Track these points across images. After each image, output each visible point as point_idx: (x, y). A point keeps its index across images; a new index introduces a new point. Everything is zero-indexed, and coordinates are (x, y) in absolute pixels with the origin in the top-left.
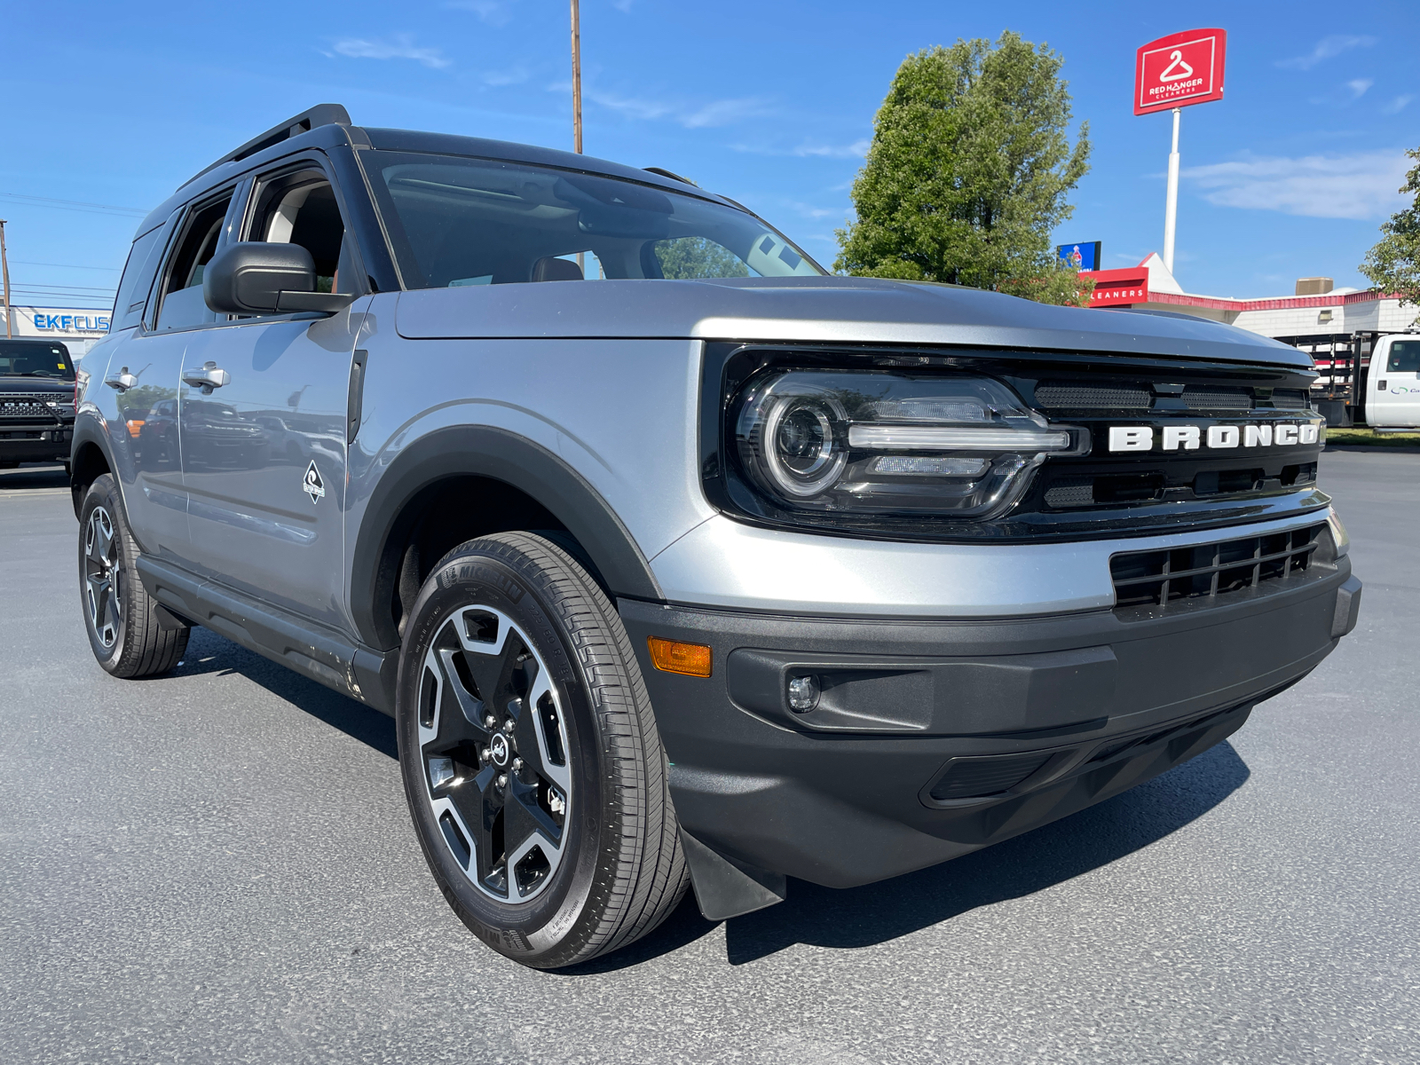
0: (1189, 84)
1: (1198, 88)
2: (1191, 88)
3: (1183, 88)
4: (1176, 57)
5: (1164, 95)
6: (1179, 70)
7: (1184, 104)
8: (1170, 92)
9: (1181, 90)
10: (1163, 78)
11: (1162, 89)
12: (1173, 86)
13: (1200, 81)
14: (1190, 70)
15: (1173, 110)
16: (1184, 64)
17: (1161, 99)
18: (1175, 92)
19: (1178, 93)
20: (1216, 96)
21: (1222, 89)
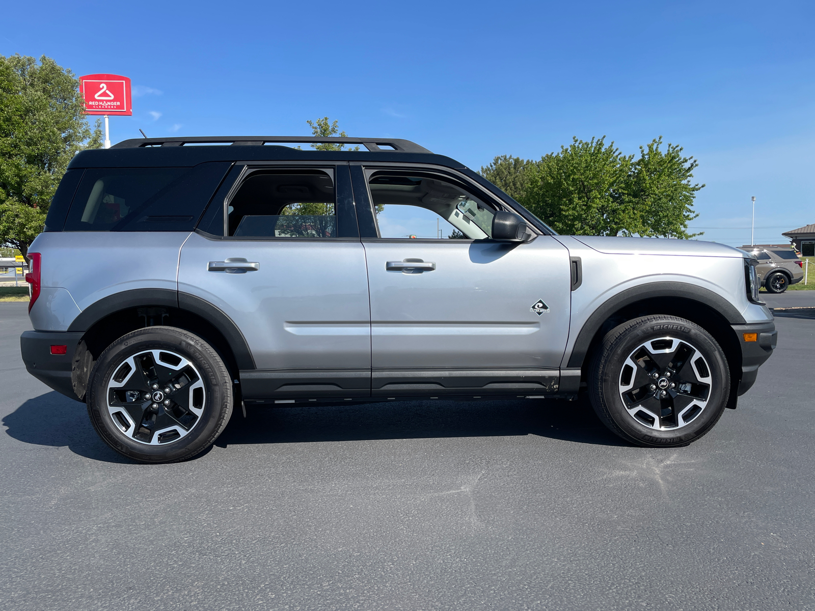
0: (112, 103)
1: (118, 107)
2: (114, 106)
3: (109, 105)
4: (103, 87)
5: (98, 107)
6: (104, 94)
7: (111, 114)
8: (102, 106)
9: (108, 106)
10: (96, 96)
11: (97, 103)
12: (103, 103)
13: (119, 103)
14: (112, 97)
15: (105, 116)
16: (107, 92)
17: (96, 108)
18: (104, 106)
19: (106, 107)
20: (128, 114)
21: (131, 110)
